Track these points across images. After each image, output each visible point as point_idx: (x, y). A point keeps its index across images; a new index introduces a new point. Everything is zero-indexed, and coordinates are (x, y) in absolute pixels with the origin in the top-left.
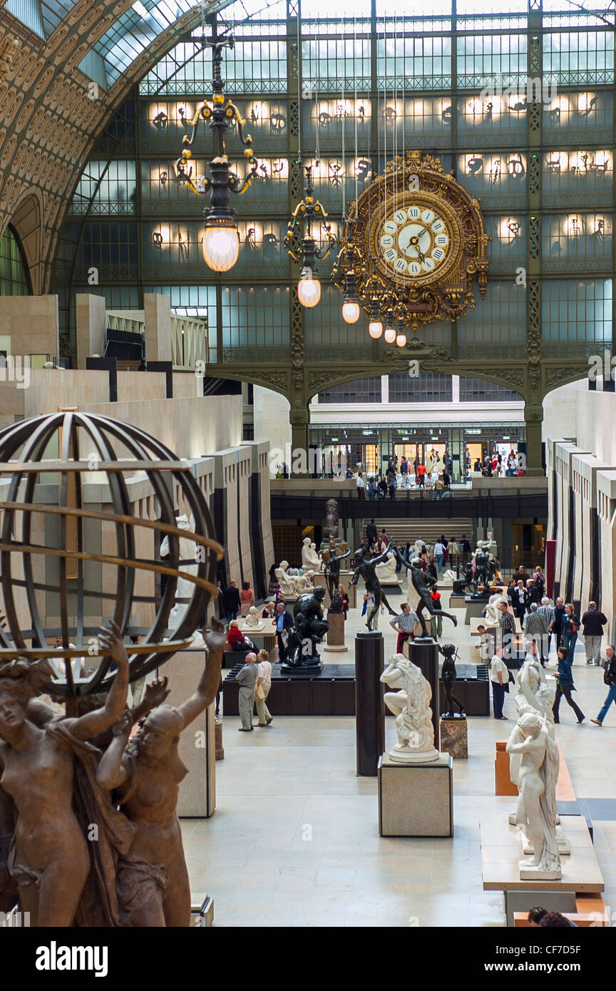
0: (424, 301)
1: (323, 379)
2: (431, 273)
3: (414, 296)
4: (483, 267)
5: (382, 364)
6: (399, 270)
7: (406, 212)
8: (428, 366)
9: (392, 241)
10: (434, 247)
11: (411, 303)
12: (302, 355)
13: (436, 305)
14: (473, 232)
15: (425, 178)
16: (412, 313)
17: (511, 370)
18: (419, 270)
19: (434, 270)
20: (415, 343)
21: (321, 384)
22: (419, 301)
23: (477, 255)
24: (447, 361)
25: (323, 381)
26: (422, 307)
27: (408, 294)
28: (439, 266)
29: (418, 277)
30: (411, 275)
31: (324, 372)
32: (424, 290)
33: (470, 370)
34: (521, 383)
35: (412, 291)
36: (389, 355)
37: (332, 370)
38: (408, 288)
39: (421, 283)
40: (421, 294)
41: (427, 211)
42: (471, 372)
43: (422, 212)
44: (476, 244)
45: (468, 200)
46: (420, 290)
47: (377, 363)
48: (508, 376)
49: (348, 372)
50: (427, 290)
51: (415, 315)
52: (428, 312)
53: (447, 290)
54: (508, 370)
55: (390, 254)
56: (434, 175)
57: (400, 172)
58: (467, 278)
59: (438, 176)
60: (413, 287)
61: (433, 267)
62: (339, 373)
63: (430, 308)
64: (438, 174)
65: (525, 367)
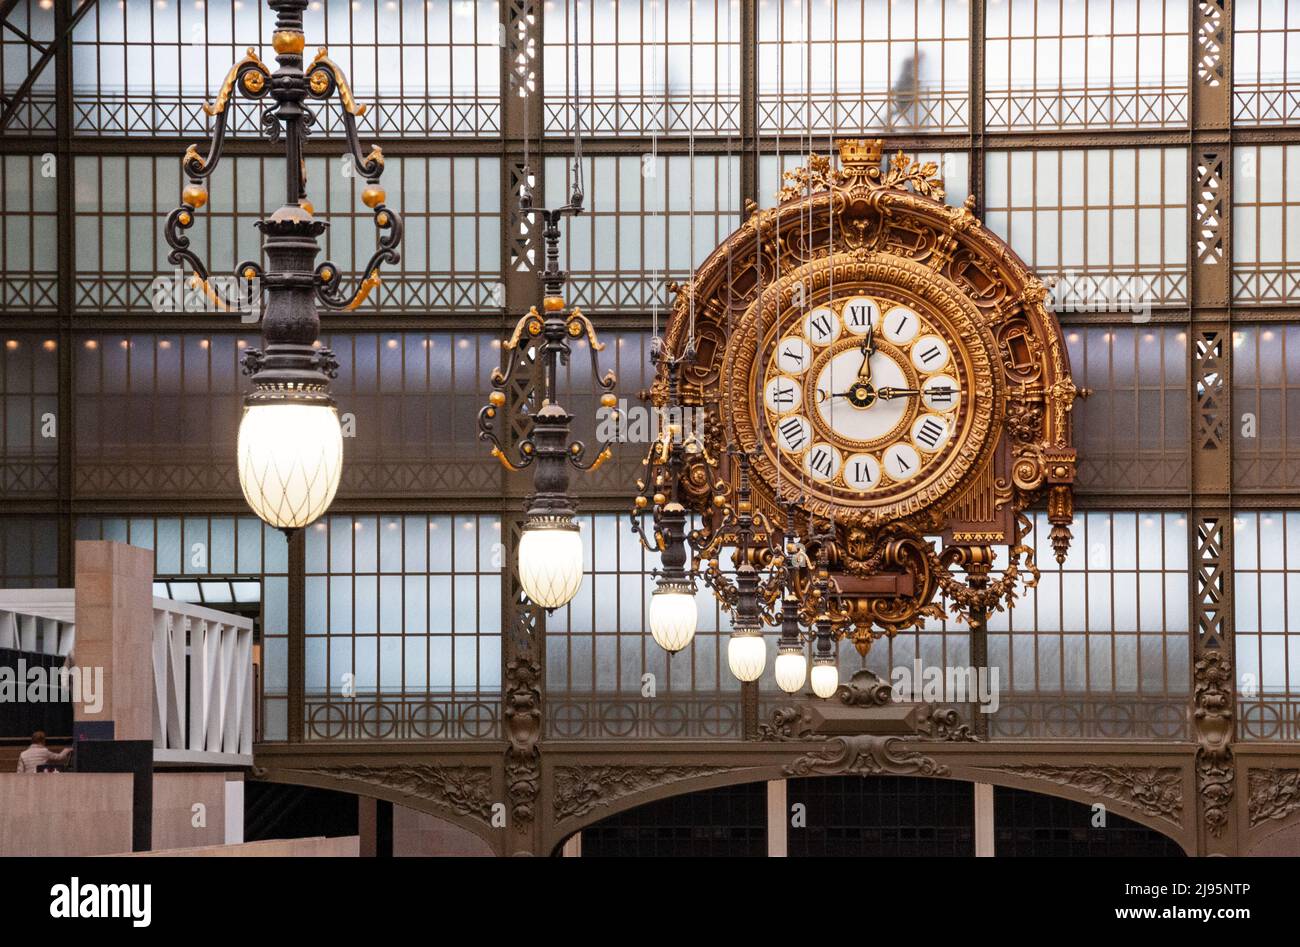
0: (890, 566)
1: (595, 787)
2: (908, 486)
3: (861, 551)
4: (1060, 470)
5: (768, 746)
6: (819, 476)
7: (840, 313)
8: (902, 754)
9: (797, 395)
10: (920, 413)
11: (852, 572)
12: (536, 718)
13: (925, 578)
14: (1032, 372)
15: (893, 219)
16: (855, 600)
17: (1147, 769)
18: (875, 476)
19: (920, 479)
20: (864, 685)
21: (592, 804)
22: (876, 567)
23: (1042, 437)
24: (960, 739)
25: (596, 795)
26: (885, 581)
27: (843, 546)
28: (932, 465)
29: (873, 497)
30: (853, 490)
31: (601, 768)
32: (889, 533)
33: (1024, 768)
34: (1178, 809)
35: (855, 535)
36: (790, 721)
37: (623, 761)
38: (843, 529)
39: (880, 513)
40: (880, 544)
41: (900, 311)
42: (1028, 774)
43: (883, 312)
44: (1041, 405)
45: (1018, 282)
46: (878, 533)
47: (754, 744)
48: (1138, 790)
49: (670, 770)
50: (899, 534)
51: (862, 604)
52: (903, 597)
53: (957, 536)
54: (1134, 770)
55: (792, 430)
56: (919, 210)
57: (822, 200)
58: (1015, 501)
59: (929, 212)
60: (859, 526)
61: (916, 469)
62: (645, 772)
63: (906, 585)
64: (933, 207)
65: (1188, 764)
